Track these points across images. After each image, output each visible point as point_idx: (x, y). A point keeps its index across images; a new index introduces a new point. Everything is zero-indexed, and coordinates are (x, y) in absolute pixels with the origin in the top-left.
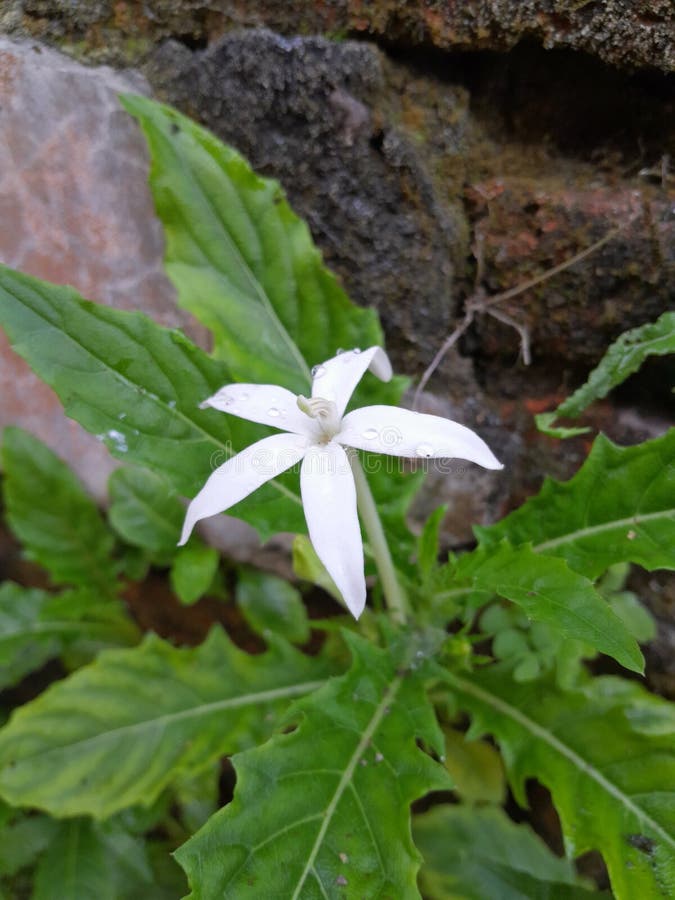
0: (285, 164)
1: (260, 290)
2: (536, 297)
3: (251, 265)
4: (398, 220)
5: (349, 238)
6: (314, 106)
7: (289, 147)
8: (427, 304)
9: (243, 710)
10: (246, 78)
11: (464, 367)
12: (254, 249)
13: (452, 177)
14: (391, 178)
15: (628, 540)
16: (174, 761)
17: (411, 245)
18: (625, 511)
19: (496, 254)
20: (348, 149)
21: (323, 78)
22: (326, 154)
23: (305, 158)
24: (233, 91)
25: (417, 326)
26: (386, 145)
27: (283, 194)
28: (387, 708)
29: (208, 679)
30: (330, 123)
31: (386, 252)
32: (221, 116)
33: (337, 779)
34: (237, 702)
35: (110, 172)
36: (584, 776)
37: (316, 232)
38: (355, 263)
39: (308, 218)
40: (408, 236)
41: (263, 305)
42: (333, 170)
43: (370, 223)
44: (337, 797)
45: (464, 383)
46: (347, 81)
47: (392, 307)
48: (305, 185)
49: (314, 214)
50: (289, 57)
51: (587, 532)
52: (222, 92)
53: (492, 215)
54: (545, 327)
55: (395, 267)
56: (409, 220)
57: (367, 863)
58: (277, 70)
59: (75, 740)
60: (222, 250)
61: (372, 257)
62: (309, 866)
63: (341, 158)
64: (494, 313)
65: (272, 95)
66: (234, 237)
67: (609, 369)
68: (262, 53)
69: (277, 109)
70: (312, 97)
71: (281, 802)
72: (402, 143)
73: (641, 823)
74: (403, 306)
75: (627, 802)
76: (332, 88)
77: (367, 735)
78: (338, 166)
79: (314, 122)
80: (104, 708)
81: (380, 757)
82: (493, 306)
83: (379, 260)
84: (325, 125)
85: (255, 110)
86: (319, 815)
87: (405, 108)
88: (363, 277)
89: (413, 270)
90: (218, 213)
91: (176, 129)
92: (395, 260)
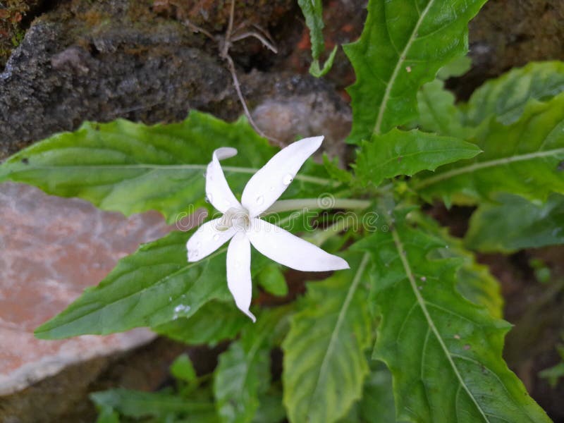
0: (79, 112)
1: (143, 166)
2: (242, 8)
3: (126, 163)
4: (148, 66)
5: (142, 100)
6: (54, 78)
7: (70, 104)
8: (207, 79)
9: (355, 296)
10: (16, 106)
11: (255, 76)
12: (118, 156)
13: (142, 15)
14: (121, 57)
15: (410, 73)
16: (356, 347)
17: (167, 67)
18: (395, 59)
19: (202, 18)
20: (90, 73)
21: (39, 65)
22: (85, 87)
23: (81, 99)
24: (19, 118)
25: (216, 92)
26: (100, 49)
27: (95, 123)
28: (404, 252)
29: (330, 303)
30: (68, 74)
31: (163, 84)
32: (31, 132)
33: (419, 308)
34: (350, 297)
35: (31, 206)
36: (512, 165)
37: (128, 116)
38: (159, 105)
39: (117, 116)
40: (161, 66)
41: (152, 169)
42: (98, 88)
43: (140, 84)
44: (427, 314)
45: (265, 82)
46: (49, 51)
47: (197, 98)
48: (97, 107)
49: (117, 111)
50: (16, 77)
51: (390, 86)
52: (17, 123)
53: (177, 5)
54: (263, 13)
55: (174, 84)
56: (152, 60)
57: (467, 329)
58: (20, 88)
59: (315, 384)
60: (109, 174)
61: (161, 93)
62: (449, 355)
63: (94, 79)
64: (235, 39)
65: (33, 98)
66: (105, 163)
67: (311, 12)
68: (5, 90)
69: (43, 99)
70: (47, 78)
71: (408, 346)
72: (104, 39)
73: (556, 157)
74: (200, 92)
75: (541, 154)
76: (49, 63)
77: (409, 274)
78: (97, 83)
79: (63, 83)
80: (309, 361)
81: (424, 278)
82: (231, 36)
83: (165, 90)
84: (68, 78)
85: (38, 112)
86: (429, 331)
87: (85, 20)
88: (169, 104)
89: (182, 75)
90: (86, 164)
91: (25, 161)
92: (170, 82)
